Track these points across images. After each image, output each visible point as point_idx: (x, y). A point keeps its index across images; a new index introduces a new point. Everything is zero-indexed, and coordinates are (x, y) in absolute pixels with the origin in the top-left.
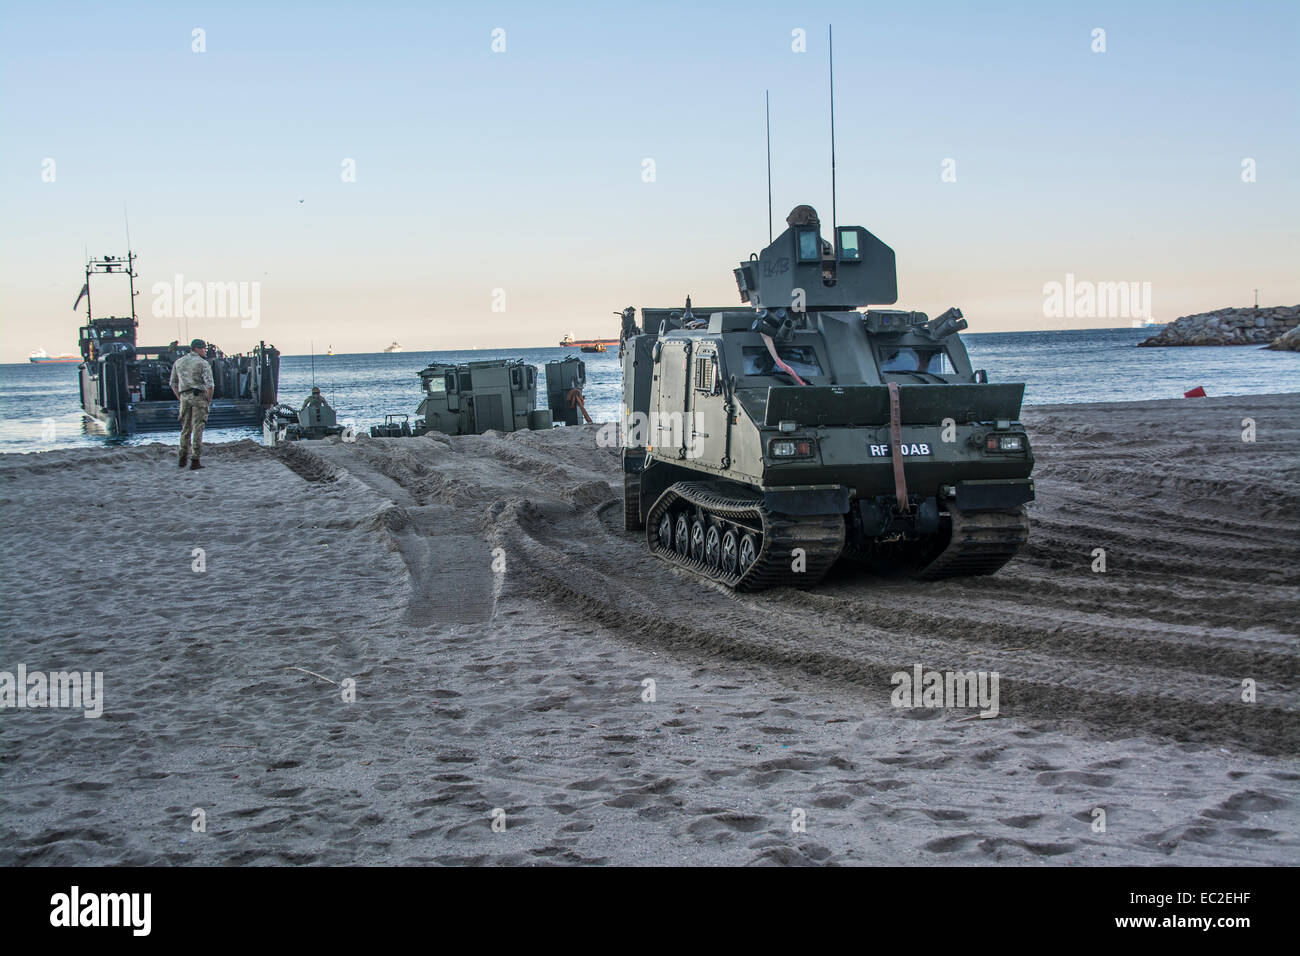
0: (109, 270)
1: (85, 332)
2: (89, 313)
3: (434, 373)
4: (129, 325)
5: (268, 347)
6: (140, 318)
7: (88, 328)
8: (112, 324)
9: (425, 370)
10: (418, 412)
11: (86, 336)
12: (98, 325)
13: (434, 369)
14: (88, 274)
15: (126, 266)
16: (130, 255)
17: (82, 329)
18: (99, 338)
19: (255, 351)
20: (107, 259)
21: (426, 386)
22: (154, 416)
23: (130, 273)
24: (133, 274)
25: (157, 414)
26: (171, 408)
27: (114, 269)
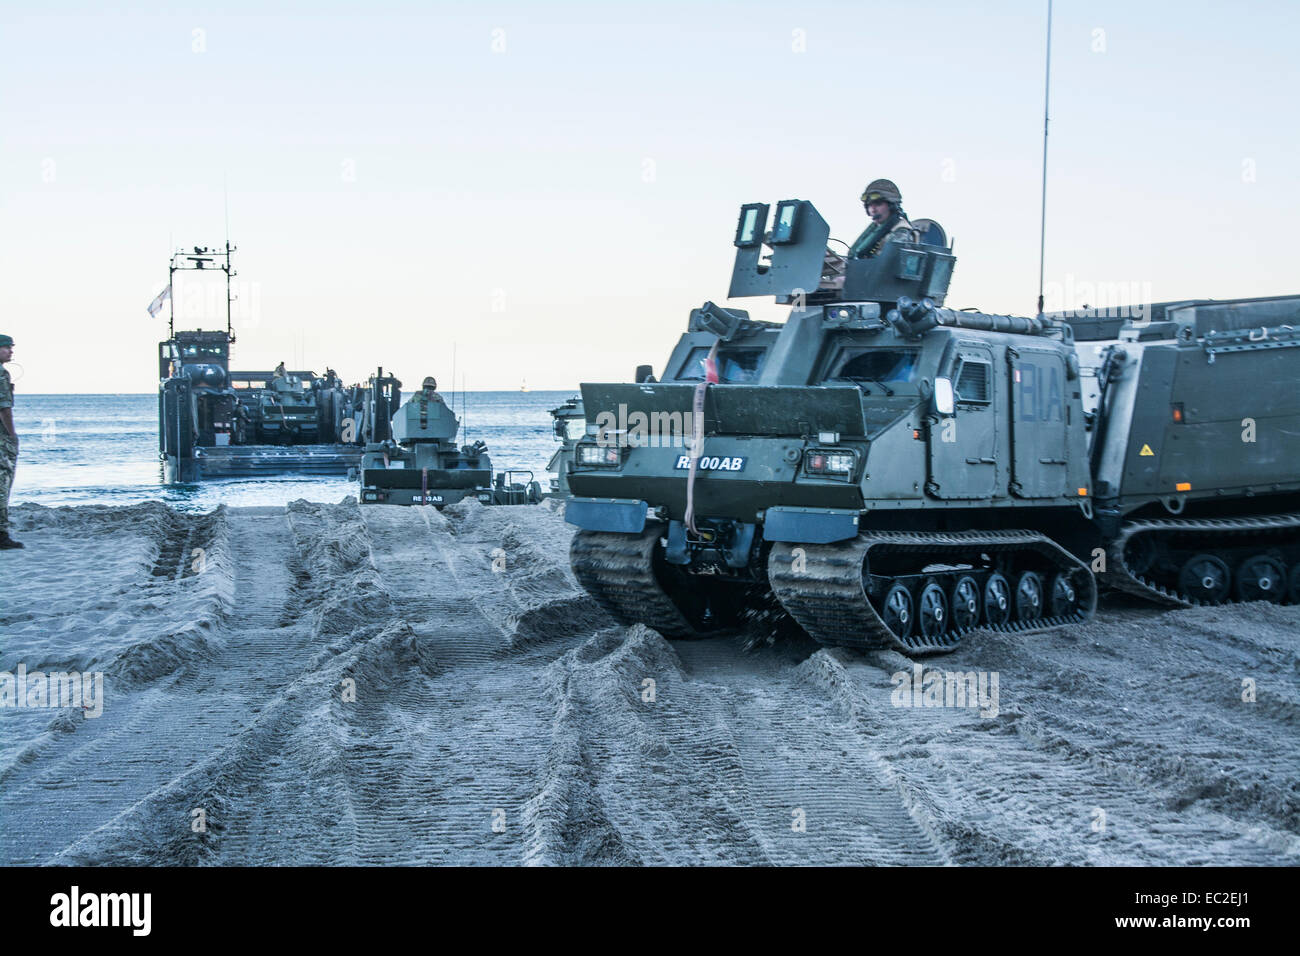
0: (200, 266)
1: (166, 349)
2: (171, 323)
3: (573, 412)
4: (222, 340)
5: (386, 375)
6: (236, 332)
7: (168, 343)
8: (199, 339)
9: (562, 408)
10: (550, 469)
11: (166, 354)
12: (182, 340)
13: (573, 407)
14: (172, 270)
15: (221, 261)
16: (228, 246)
17: (161, 345)
18: (182, 357)
19: (371, 380)
20: (198, 251)
21: (561, 430)
22: (228, 466)
23: (227, 271)
24: (231, 272)
25: (232, 463)
26: (254, 455)
27: (206, 264)
